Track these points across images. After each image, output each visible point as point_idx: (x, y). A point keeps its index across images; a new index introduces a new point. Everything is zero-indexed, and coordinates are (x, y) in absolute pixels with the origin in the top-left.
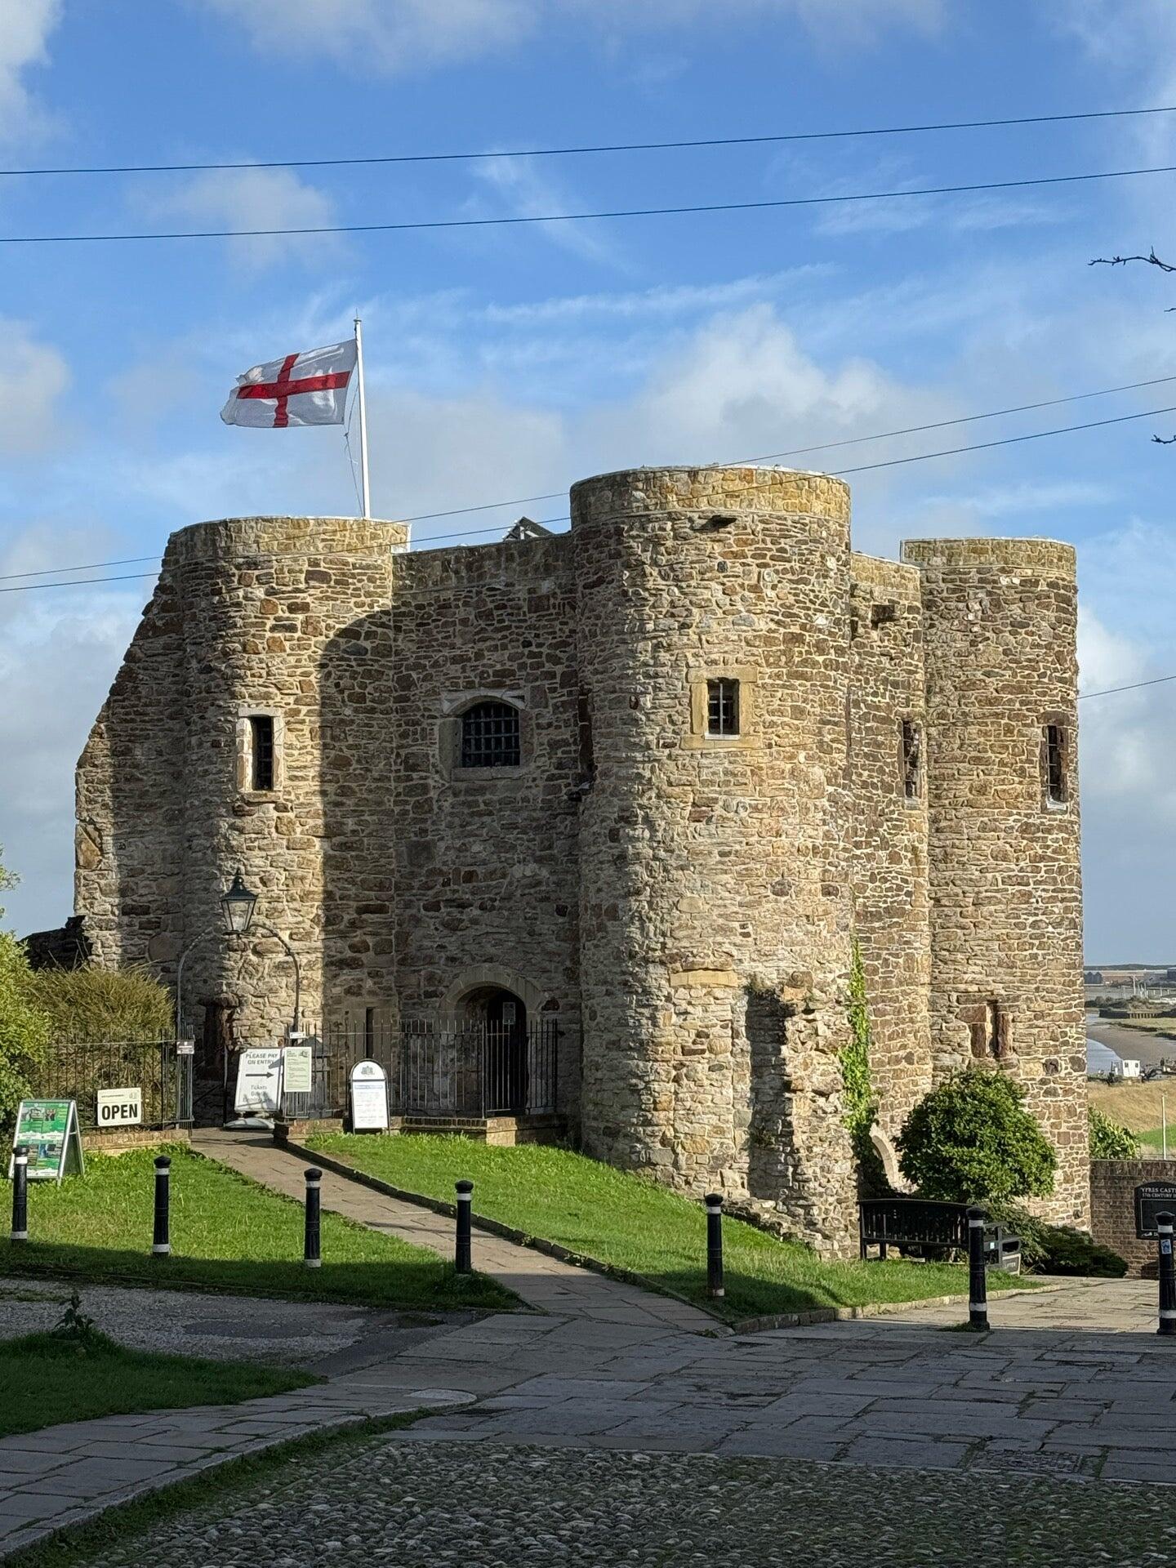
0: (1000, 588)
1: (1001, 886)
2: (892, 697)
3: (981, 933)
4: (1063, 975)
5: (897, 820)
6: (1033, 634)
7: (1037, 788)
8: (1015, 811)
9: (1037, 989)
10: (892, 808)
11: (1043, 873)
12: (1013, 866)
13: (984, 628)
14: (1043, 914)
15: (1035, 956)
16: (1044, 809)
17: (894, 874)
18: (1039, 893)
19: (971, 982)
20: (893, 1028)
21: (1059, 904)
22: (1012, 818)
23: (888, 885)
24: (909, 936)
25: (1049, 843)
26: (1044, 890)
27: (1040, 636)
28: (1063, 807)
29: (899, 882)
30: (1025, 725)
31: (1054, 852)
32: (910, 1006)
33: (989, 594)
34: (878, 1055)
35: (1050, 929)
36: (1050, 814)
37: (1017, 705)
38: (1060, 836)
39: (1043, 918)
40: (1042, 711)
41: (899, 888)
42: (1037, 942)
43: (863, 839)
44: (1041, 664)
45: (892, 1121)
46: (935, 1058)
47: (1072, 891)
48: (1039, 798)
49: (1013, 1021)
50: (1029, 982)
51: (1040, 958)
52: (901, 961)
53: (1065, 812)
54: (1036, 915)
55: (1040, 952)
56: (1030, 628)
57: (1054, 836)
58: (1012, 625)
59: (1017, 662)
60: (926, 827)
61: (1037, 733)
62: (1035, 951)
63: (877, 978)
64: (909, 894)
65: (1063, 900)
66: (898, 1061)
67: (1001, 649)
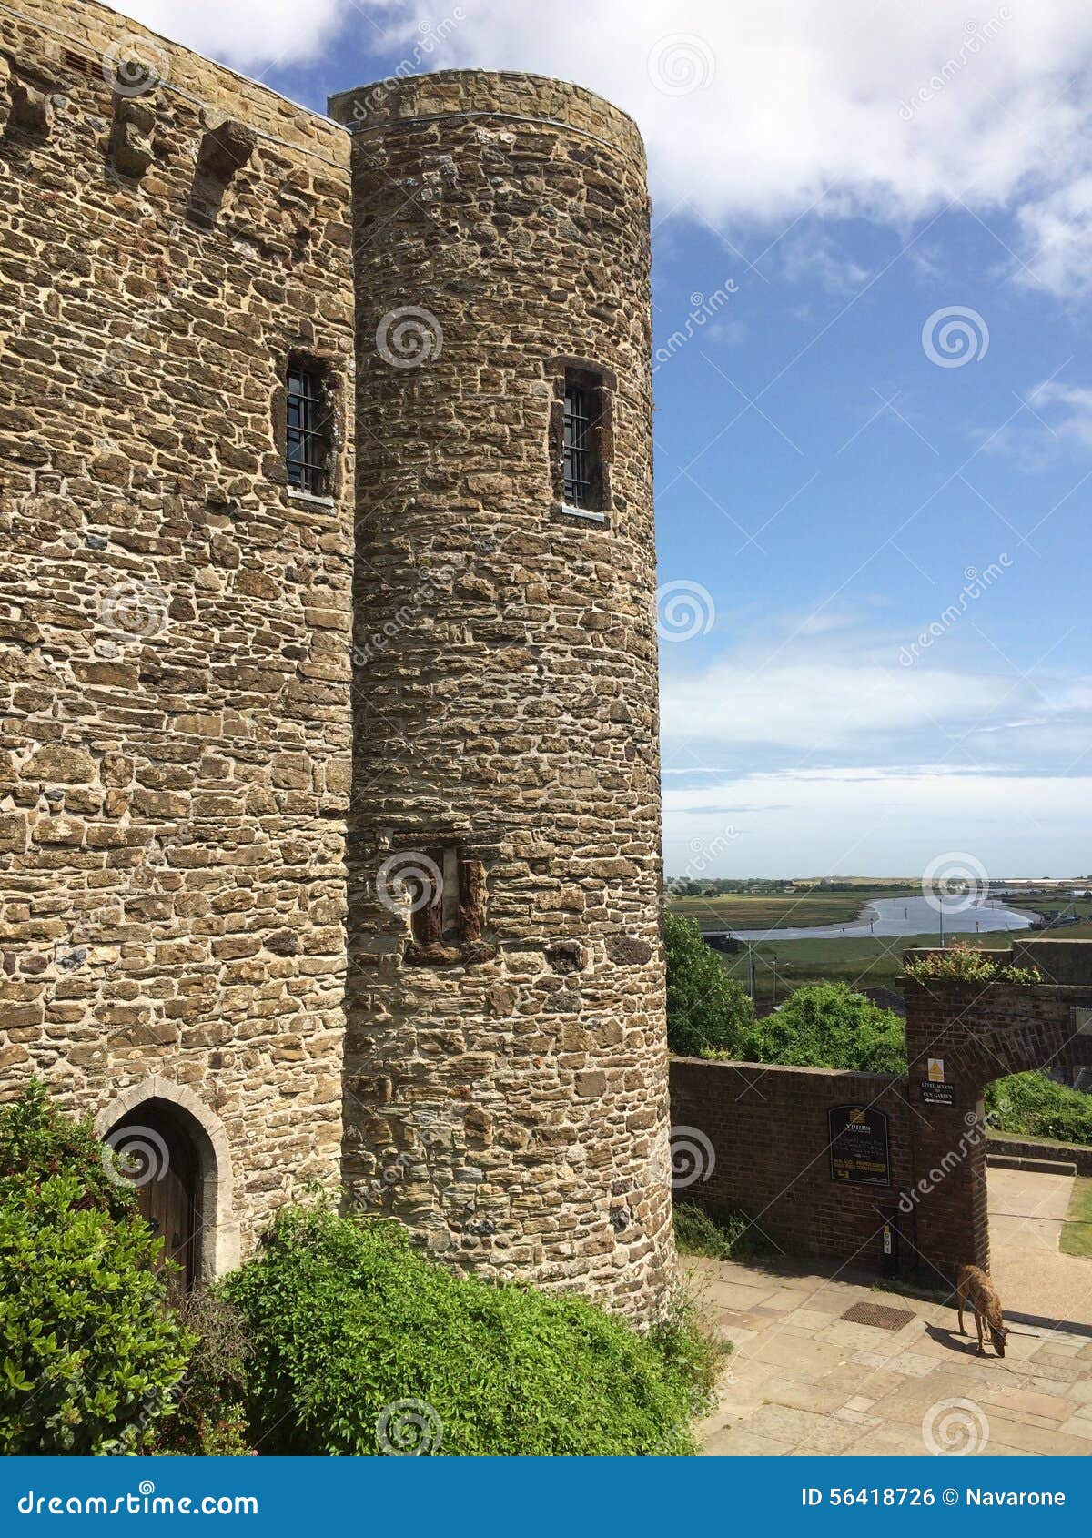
0: (477, 150)
1: (470, 642)
2: (256, 308)
3: (434, 724)
4: (594, 798)
5: (259, 519)
6: (536, 226)
7: (542, 480)
8: (498, 516)
9: (537, 823)
10: (251, 497)
11: (552, 622)
12: (493, 610)
13: (446, 213)
14: (552, 691)
15: (535, 764)
16: (557, 515)
17: (247, 612)
18: (544, 655)
19: (413, 809)
20: (230, 889)
21: (587, 677)
22: (492, 528)
23: (231, 630)
24: (287, 726)
25: (568, 572)
26: (555, 651)
27: (552, 233)
28: (600, 516)
29: (267, 627)
30: (521, 375)
31: (578, 588)
32: (286, 848)
33: (457, 158)
34: (185, 941)
35: (567, 718)
36: (569, 524)
37: (507, 342)
38: (591, 564)
39: (553, 697)
40: (554, 353)
41: (265, 642)
42: (537, 739)
43: (155, 535)
44: (554, 280)
45: (217, 1062)
46: (352, 944)
47: (617, 659)
48: (548, 495)
49: (491, 878)
50: (520, 809)
51: (544, 767)
52: (268, 769)
53: (604, 526)
54: (538, 693)
55: (545, 756)
56: (533, 216)
57: (579, 563)
58: (498, 208)
59: (509, 271)
60: (348, 548)
61: (543, 389)
62: (534, 753)
63: (185, 794)
64: (290, 653)
65: (594, 672)
66: (246, 950)
67: (478, 248)
